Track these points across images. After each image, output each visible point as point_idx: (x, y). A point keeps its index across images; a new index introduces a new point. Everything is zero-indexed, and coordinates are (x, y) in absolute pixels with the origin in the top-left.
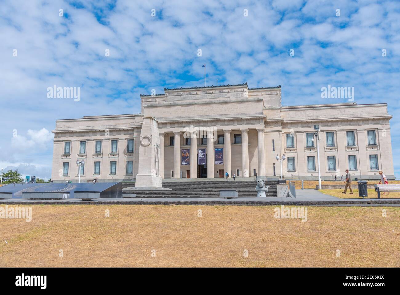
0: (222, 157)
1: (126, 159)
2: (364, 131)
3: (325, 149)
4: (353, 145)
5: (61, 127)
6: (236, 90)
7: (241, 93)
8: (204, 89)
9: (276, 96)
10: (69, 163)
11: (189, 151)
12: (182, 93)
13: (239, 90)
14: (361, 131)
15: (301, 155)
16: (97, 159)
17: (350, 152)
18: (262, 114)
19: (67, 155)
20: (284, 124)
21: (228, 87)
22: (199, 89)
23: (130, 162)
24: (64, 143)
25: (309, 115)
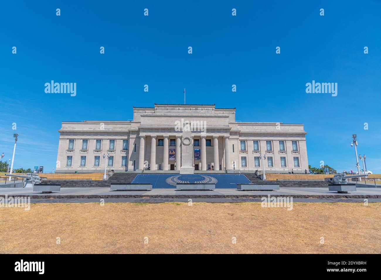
0: (200, 155)
1: (121, 155)
2: (290, 141)
3: (266, 152)
4: (283, 151)
5: (66, 127)
6: (207, 108)
7: (211, 111)
8: (184, 106)
9: (233, 114)
10: (72, 156)
11: (175, 150)
12: (168, 108)
13: (210, 108)
14: (288, 141)
15: (251, 156)
16: (97, 154)
17: (282, 155)
18: (229, 126)
19: (70, 150)
20: (240, 134)
21: (201, 106)
22: (181, 106)
23: (124, 157)
24: (68, 140)
25: (255, 129)
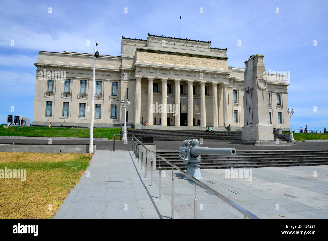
1: (110, 103)
5: (43, 59)
6: (203, 46)
7: (207, 50)
8: (180, 40)
10: (52, 102)
16: (83, 101)
19: (50, 93)
21: (198, 42)
22: (176, 40)
23: (113, 106)
